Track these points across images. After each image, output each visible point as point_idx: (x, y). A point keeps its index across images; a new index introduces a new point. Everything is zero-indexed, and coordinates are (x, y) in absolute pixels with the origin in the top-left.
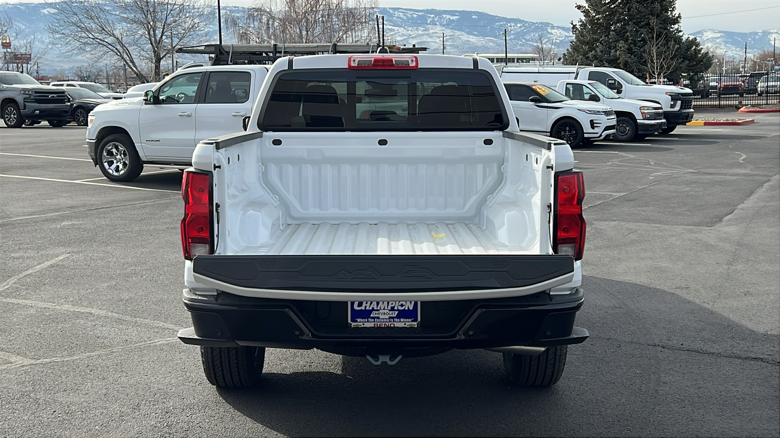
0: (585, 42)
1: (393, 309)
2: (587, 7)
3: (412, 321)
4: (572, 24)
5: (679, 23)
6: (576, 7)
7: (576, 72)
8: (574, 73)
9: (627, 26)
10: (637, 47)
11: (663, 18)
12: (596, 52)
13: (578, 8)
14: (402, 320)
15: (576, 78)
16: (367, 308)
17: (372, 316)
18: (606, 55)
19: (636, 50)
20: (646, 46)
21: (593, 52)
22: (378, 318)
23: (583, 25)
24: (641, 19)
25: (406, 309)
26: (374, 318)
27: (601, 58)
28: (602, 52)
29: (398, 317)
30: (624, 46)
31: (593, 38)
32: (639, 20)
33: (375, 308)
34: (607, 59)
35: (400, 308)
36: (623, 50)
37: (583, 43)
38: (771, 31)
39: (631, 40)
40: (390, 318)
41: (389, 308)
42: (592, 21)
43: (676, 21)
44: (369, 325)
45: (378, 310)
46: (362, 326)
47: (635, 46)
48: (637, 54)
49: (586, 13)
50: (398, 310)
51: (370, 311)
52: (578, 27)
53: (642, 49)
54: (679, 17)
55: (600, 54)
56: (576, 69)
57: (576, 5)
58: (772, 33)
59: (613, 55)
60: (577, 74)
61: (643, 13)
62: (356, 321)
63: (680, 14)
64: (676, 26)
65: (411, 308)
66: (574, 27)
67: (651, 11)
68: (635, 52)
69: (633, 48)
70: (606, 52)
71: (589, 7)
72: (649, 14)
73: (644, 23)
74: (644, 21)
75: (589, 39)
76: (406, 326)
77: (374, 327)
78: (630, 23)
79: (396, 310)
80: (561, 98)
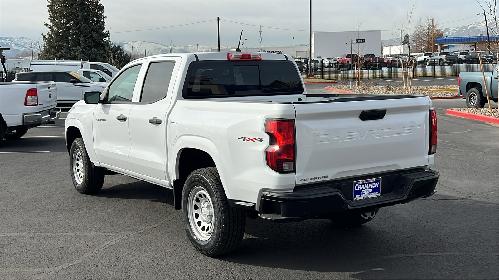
0: (53, 46)
1: (370, 188)
2: (52, 26)
3: (378, 193)
4: (43, 35)
5: (109, 36)
6: (44, 25)
7: (81, 64)
8: (80, 65)
9: (79, 38)
10: (87, 50)
11: (100, 34)
12: (62, 52)
13: (46, 26)
14: (374, 193)
15: (82, 68)
16: (360, 189)
17: (362, 193)
18: (68, 55)
19: (86, 52)
20: (92, 50)
21: (60, 53)
22: (364, 194)
23: (51, 36)
24: (87, 33)
25: (376, 187)
26: (363, 194)
27: (65, 56)
28: (65, 53)
29: (373, 192)
30: (79, 50)
31: (58, 44)
32: (86, 34)
33: (363, 189)
34: (69, 57)
35: (373, 187)
36: (79, 52)
37: (52, 47)
38: (124, 42)
39: (83, 46)
40: (369, 193)
41: (369, 188)
42: (57, 34)
43: (107, 35)
44: (361, 198)
45: (364, 190)
46: (359, 199)
47: (85, 50)
48: (87, 54)
49: (51, 28)
50: (372, 188)
51: (361, 191)
52: (47, 37)
53: (90, 52)
54: (108, 33)
55: (64, 54)
56: (81, 63)
57: (44, 24)
58: (125, 44)
59: (73, 55)
60: (82, 66)
61: (88, 30)
62: (356, 197)
63: (108, 31)
64: (107, 38)
65: (377, 187)
66: (44, 37)
67: (93, 29)
68: (86, 53)
69: (85, 51)
70: (68, 53)
71: (53, 25)
72: (92, 31)
73: (89, 36)
74: (89, 35)
75: (55, 45)
76: (376, 196)
77: (363, 199)
78: (81, 36)
79: (371, 188)
80: (88, 80)
